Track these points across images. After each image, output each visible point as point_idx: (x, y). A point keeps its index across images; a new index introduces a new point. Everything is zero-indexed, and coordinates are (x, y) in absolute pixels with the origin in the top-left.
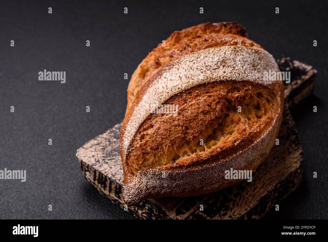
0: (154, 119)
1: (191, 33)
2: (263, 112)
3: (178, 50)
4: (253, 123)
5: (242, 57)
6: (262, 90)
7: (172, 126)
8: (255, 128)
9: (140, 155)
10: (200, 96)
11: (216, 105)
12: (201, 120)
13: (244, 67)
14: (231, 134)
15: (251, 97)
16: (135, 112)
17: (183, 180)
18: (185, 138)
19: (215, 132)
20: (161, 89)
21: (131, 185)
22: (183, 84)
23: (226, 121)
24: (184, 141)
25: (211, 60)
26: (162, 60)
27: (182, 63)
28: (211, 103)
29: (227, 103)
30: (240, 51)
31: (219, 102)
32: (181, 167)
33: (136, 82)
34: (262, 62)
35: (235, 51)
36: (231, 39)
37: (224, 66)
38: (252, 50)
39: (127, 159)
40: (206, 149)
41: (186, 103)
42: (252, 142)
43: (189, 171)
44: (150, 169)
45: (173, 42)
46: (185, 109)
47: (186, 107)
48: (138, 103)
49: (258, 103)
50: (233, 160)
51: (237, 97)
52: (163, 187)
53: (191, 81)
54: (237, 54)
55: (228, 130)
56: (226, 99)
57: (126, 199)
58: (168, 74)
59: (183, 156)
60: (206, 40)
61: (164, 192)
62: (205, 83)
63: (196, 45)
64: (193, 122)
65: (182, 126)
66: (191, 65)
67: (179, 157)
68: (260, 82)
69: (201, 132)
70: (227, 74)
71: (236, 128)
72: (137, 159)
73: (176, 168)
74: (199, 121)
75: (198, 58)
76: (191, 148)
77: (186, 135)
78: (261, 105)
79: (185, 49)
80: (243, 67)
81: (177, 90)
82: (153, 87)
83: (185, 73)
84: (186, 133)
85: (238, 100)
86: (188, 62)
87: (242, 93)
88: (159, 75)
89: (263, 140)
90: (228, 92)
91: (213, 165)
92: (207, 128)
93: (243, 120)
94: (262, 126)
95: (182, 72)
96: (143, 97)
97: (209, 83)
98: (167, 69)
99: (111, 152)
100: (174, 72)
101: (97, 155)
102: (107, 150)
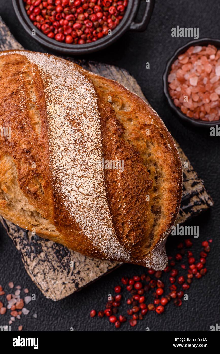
13: (77, 101)
22: (96, 177)
27: (61, 168)
37: (79, 125)
58: (67, 187)
66: (68, 160)
70: (93, 126)
75: (59, 149)
82: (72, 208)
83: (78, 169)
86: (63, 162)
88: (58, 196)
95: (75, 172)
97: (103, 150)
98: (58, 185)
99: (62, 264)
100: (68, 181)
101: (64, 279)
102: (58, 266)
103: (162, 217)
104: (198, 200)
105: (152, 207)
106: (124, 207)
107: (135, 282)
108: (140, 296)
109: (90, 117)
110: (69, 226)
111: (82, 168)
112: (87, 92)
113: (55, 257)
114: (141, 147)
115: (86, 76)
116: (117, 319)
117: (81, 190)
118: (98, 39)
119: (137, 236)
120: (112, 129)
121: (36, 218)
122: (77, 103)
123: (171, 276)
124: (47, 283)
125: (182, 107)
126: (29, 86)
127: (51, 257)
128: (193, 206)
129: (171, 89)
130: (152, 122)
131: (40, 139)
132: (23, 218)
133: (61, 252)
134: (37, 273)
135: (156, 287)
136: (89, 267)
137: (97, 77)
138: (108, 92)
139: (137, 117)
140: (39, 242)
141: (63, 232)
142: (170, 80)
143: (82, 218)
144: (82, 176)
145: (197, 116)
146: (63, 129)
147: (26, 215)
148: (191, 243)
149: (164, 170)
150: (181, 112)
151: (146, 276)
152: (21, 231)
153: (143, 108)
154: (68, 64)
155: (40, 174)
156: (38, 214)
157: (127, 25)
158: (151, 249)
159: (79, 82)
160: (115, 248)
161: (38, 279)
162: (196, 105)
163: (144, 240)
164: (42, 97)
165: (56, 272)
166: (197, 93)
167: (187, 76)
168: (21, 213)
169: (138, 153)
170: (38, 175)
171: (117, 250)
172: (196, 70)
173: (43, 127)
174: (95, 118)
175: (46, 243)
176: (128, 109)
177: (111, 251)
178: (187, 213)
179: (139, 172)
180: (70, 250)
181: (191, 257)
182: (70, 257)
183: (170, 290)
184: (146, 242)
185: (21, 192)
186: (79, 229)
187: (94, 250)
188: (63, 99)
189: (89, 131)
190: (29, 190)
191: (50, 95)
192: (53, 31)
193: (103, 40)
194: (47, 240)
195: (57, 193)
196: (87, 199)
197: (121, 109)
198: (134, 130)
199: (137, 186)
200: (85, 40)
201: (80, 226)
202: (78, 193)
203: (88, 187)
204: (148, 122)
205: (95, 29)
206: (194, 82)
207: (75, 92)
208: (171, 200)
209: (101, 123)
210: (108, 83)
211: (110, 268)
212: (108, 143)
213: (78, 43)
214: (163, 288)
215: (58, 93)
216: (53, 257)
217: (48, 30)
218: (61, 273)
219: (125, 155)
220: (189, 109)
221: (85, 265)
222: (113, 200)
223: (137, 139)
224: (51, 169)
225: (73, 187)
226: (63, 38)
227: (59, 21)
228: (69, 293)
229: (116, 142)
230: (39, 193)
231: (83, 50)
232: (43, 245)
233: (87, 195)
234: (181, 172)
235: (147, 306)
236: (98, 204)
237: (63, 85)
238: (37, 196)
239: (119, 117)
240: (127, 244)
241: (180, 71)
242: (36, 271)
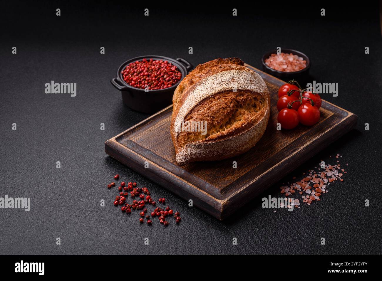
0: (193, 113)
1: (210, 65)
2: (259, 108)
3: (204, 73)
4: (253, 114)
5: (244, 76)
6: (257, 96)
7: (205, 117)
8: (254, 117)
9: (185, 135)
10: (220, 99)
11: (230, 104)
12: (222, 112)
14: (240, 121)
15: (251, 100)
16: (180, 111)
17: (212, 148)
18: (212, 123)
19: (230, 120)
20: (196, 96)
22: (210, 92)
23: (236, 114)
24: (212, 126)
25: (225, 78)
26: (194, 80)
27: (208, 81)
28: (227, 102)
29: (236, 103)
30: (242, 73)
31: (232, 102)
32: (211, 140)
33: (177, 95)
34: (256, 80)
35: (239, 73)
36: (236, 67)
38: (249, 72)
39: (177, 138)
40: (226, 129)
41: (212, 103)
42: (252, 125)
43: (216, 142)
44: (193, 142)
45: (198, 71)
46: (212, 107)
47: (212, 105)
48: (181, 106)
49: (255, 104)
50: (242, 135)
51: (243, 99)
52: (201, 154)
54: (241, 74)
55: (238, 118)
56: (236, 100)
57: (178, 162)
58: (199, 87)
59: (212, 134)
60: (220, 67)
61: (201, 157)
62: (223, 91)
63: (215, 70)
64: (217, 114)
65: (211, 116)
66: (213, 82)
67: (209, 135)
68: (256, 91)
69: (222, 120)
70: (235, 86)
71: (243, 117)
72: (184, 138)
73: (209, 140)
74: (221, 113)
75: (217, 77)
76: (217, 130)
77: (213, 122)
78: (257, 105)
79: (208, 72)
80: (245, 82)
81: (206, 96)
82: (190, 95)
83: (210, 86)
84: (213, 121)
85: (243, 101)
86: (211, 80)
87: (245, 97)
88: (193, 88)
89: (259, 124)
90: (237, 96)
91: (230, 138)
92: (225, 117)
93: (246, 112)
94: (258, 116)
95: (208, 86)
96: (184, 101)
97: (225, 91)
98: (199, 84)
100: (203, 86)
112: (254, 89)
143: (187, 101)
146: (228, 76)
159: (257, 88)
174: (240, 87)
203: (204, 92)
233: (199, 94)
236: (197, 100)
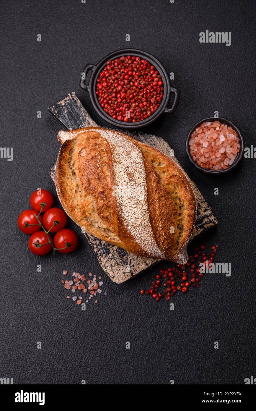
13: (131, 162)
16: (139, 242)
21: (180, 258)
22: (143, 208)
27: (122, 203)
37: (133, 177)
53: (143, 202)
58: (126, 214)
70: (141, 177)
81: (146, 214)
82: (129, 226)
83: (132, 203)
97: (147, 192)
98: (121, 213)
99: (123, 261)
100: (126, 210)
101: (124, 270)
102: (120, 262)
103: (184, 231)
104: (208, 220)
105: (178, 225)
106: (160, 225)
107: (169, 272)
108: (172, 281)
109: (139, 172)
110: (127, 237)
111: (135, 202)
112: (138, 156)
113: (118, 256)
114: (171, 189)
115: (137, 145)
116: (158, 296)
117: (134, 216)
118: (144, 119)
119: (168, 243)
120: (153, 178)
121: (107, 232)
122: (132, 163)
123: (192, 268)
124: (114, 273)
125: (198, 161)
126: (102, 153)
127: (116, 256)
128: (205, 224)
129: (191, 150)
130: (177, 173)
131: (109, 185)
132: (99, 232)
133: (122, 253)
134: (107, 266)
135: (182, 275)
136: (139, 262)
137: (144, 145)
138: (150, 155)
139: (168, 170)
140: (108, 247)
141: (124, 240)
142: (190, 144)
143: (135, 232)
144: (135, 207)
145: (208, 167)
146: (123, 179)
147: (101, 231)
148: (204, 248)
149: (185, 203)
150: (197, 165)
151: (176, 268)
152: (97, 240)
153: (172, 165)
154: (126, 137)
155: (110, 206)
156: (108, 230)
157: (163, 110)
158: (178, 251)
159: (133, 150)
160: (155, 250)
161: (108, 270)
162: (207, 160)
163: (173, 245)
164: (111, 159)
165: (119, 266)
166: (208, 152)
167: (201, 142)
168: (98, 230)
169: (168, 193)
170: (109, 207)
171: (156, 251)
172: (207, 137)
173: (111, 178)
174: (142, 172)
175: (112, 247)
176: (163, 165)
177: (153, 252)
178: (201, 229)
179: (170, 204)
180: (127, 252)
181: (204, 256)
182: (127, 256)
183: (191, 277)
184: (174, 247)
185: (98, 216)
186: (133, 239)
187: (143, 251)
188: (123, 161)
189: (139, 180)
190: (103, 216)
191: (115, 158)
192: (116, 114)
193: (147, 120)
194: (113, 246)
195: (120, 218)
196: (138, 221)
197: (159, 165)
198: (166, 179)
199: (168, 213)
200: (136, 119)
201: (134, 237)
202: (133, 217)
203: (138, 214)
204: (175, 174)
205: (143, 113)
206: (205, 145)
207: (130, 157)
208: (189, 221)
209: (146, 176)
210: (150, 149)
211: (152, 263)
212: (150, 188)
213: (132, 122)
214: (186, 276)
215: (120, 157)
216: (117, 257)
217: (113, 113)
218: (122, 266)
219: (161, 195)
220: (202, 163)
221: (137, 262)
222: (154, 221)
223: (168, 184)
224: (116, 203)
225: (130, 214)
226: (122, 119)
227: (119, 108)
228: (127, 279)
229: (156, 187)
230: (109, 217)
231: (135, 126)
232: (111, 249)
233: (138, 218)
234: (196, 204)
235: (176, 287)
236: (145, 224)
237: (123, 152)
238: (108, 219)
239: (157, 171)
240: (163, 248)
241: (196, 138)
242: (106, 265)
